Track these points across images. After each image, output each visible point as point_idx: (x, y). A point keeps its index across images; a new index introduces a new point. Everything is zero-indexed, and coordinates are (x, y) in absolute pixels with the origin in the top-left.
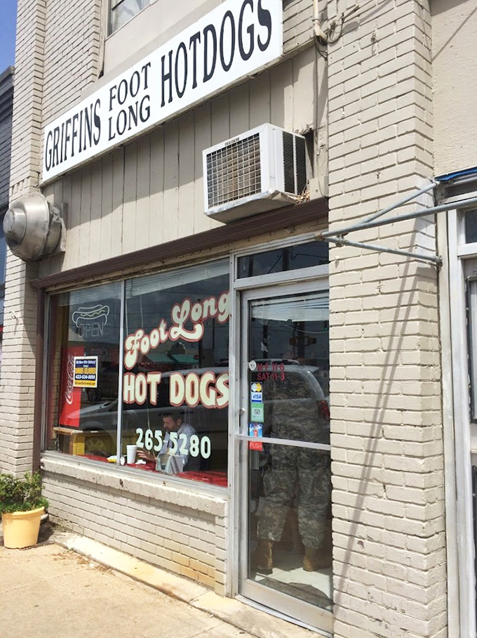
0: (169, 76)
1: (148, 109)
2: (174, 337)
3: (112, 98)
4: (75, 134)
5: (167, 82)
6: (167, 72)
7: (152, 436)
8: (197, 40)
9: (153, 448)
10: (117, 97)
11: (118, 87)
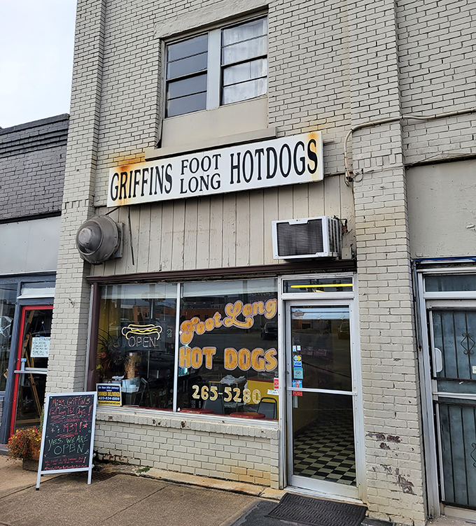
0: (238, 167)
1: (219, 182)
2: (228, 325)
3: (183, 167)
4: (144, 182)
5: (235, 171)
6: (235, 163)
7: (207, 390)
8: (262, 153)
9: (209, 398)
10: (188, 167)
11: (189, 162)
